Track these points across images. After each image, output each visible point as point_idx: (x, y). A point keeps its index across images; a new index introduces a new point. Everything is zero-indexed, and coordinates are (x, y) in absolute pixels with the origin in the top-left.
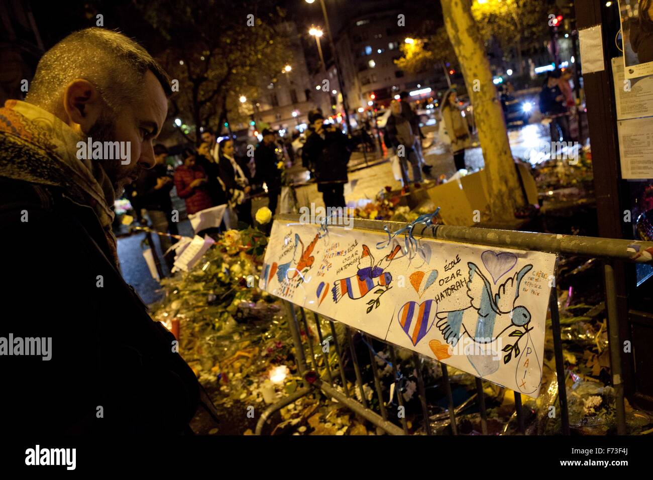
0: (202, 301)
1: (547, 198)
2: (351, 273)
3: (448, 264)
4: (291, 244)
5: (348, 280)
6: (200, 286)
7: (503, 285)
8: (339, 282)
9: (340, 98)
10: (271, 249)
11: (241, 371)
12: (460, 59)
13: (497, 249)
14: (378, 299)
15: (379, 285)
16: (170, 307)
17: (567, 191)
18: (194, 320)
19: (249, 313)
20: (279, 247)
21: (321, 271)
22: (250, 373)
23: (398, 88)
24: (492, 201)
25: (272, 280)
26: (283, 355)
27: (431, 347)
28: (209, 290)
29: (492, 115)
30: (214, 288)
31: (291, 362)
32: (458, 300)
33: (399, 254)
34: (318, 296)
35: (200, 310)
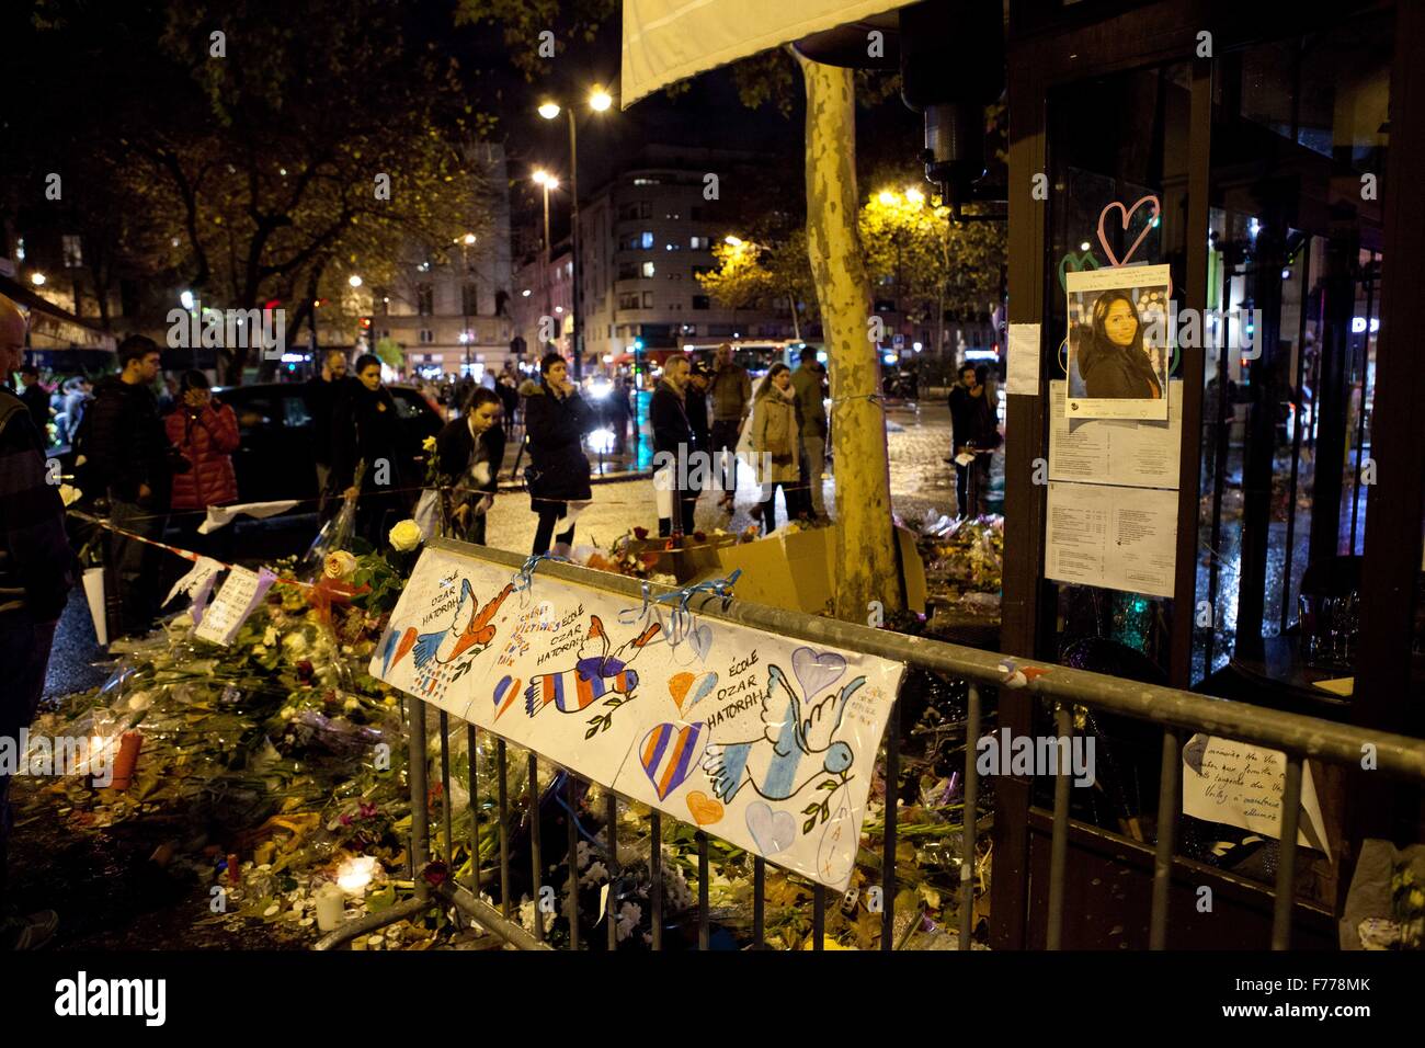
0: (207, 699)
1: (942, 604)
2: (566, 663)
3: (736, 664)
4: (452, 597)
5: (558, 677)
6: (208, 667)
7: (819, 706)
8: (541, 679)
9: (568, 325)
10: (409, 600)
11: (272, 861)
12: (824, 308)
13: (818, 647)
14: (609, 715)
15: (613, 690)
16: (125, 704)
17: (978, 597)
18: (179, 739)
19: (312, 737)
20: (427, 601)
21: (507, 654)
22: (292, 865)
23: (691, 331)
24: (839, 593)
25: (401, 662)
26: (375, 833)
27: (689, 803)
28: (227, 678)
29: (865, 426)
30: (241, 675)
31: (388, 850)
32: (745, 726)
33: (659, 635)
34: (496, 701)
35: (198, 718)
